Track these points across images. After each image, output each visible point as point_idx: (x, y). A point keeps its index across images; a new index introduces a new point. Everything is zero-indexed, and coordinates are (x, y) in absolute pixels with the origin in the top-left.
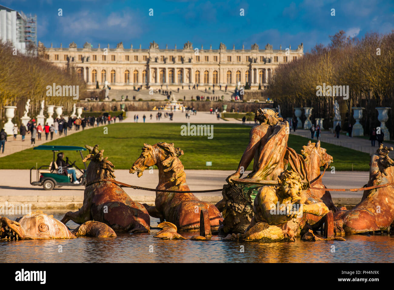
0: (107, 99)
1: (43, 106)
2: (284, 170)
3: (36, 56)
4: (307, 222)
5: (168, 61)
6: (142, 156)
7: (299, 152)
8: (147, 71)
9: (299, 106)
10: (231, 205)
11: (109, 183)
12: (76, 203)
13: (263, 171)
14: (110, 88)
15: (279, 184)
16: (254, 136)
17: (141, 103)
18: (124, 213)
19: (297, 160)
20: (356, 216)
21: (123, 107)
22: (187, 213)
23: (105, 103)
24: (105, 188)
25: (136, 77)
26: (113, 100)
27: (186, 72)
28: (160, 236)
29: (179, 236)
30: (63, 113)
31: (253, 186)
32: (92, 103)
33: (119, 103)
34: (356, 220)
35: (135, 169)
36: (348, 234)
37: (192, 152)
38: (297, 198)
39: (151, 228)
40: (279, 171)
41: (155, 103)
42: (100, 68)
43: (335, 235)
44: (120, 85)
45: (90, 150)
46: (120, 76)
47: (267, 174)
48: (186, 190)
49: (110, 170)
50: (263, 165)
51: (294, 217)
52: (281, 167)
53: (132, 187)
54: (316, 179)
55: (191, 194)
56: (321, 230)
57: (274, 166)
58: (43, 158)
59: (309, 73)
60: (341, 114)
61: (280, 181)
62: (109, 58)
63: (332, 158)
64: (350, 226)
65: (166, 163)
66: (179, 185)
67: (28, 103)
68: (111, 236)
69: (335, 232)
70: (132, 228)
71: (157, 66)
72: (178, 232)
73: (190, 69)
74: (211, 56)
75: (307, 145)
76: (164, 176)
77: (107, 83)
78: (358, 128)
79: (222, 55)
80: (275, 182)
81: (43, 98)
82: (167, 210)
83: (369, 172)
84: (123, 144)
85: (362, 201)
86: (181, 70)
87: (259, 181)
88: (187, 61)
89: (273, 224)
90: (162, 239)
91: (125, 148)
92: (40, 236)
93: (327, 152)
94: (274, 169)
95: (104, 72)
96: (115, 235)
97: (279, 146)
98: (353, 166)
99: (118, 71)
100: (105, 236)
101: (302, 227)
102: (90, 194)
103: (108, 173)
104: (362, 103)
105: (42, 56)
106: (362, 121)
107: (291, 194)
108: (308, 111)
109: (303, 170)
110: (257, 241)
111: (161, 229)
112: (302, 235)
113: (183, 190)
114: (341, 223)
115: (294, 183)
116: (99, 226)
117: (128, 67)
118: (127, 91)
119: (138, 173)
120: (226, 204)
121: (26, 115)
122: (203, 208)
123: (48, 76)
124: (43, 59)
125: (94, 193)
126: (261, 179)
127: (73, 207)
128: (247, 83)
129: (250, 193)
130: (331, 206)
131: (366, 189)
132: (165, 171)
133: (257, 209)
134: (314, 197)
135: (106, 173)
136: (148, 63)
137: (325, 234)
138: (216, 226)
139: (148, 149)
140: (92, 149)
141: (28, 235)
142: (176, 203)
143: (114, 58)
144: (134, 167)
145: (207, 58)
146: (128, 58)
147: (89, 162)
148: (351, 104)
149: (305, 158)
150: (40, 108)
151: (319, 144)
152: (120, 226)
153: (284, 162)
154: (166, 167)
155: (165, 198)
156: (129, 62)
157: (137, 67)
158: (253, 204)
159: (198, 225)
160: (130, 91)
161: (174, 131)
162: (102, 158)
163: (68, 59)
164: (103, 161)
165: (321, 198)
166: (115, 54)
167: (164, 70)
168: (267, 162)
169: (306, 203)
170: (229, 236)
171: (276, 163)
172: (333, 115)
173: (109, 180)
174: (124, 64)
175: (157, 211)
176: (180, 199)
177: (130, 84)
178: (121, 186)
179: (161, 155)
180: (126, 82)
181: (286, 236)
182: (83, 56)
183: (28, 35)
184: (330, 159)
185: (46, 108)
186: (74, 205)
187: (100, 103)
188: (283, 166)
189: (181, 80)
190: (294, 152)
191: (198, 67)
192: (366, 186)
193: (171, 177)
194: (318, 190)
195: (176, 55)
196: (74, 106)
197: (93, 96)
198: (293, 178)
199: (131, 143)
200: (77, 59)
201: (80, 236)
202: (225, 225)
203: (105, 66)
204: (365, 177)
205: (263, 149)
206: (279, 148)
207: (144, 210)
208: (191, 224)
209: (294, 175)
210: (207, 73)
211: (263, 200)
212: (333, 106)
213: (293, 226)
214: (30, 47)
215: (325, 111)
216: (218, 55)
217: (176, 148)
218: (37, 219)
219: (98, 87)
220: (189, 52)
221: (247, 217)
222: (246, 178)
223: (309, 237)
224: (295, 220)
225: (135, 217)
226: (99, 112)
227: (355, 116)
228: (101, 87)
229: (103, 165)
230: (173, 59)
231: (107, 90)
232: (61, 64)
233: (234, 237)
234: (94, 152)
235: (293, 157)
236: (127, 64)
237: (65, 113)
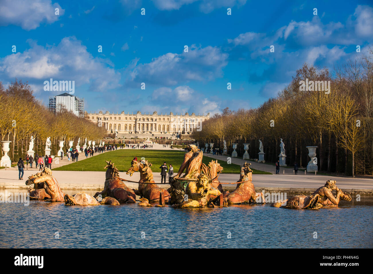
0: (116, 138)
1: (86, 141)
2: (200, 173)
3: (83, 117)
4: (210, 199)
5: (145, 120)
6: (132, 166)
7: (207, 165)
8: (135, 125)
9: (207, 142)
10: (174, 190)
11: (116, 179)
12: (101, 188)
13: (190, 174)
14: (118, 133)
15: (198, 181)
16: (186, 157)
17: (132, 140)
18: (123, 193)
19: (206, 169)
20: (233, 196)
21: (124, 142)
22: (153, 194)
23: (115, 140)
24: (115, 181)
25: (130, 128)
26: (119, 138)
27: (154, 125)
28: (141, 205)
29: (150, 205)
30: (95, 144)
31: (185, 181)
32: (109, 140)
33: (122, 140)
34: (233, 197)
35: (129, 172)
36: (229, 204)
37: (156, 164)
38: (206, 187)
39: (136, 201)
40: (198, 174)
41: (139, 140)
42: (113, 123)
43: (223, 205)
44: (122, 131)
45: (107, 163)
46: (123, 127)
47: (192, 176)
48: (153, 183)
49: (117, 173)
50: (190, 171)
51: (204, 196)
52: (198, 172)
53: (127, 181)
54: (215, 178)
55: (155, 185)
56: (217, 202)
57: (195, 172)
58: (86, 166)
59: (212, 126)
60: (227, 146)
61: (198, 179)
62: (117, 118)
63: (223, 168)
64: (230, 200)
65: (144, 170)
66: (150, 180)
67: (79, 139)
68: (117, 204)
69: (223, 203)
70: (127, 200)
71: (140, 123)
72: (149, 203)
73: (156, 124)
74: (166, 118)
75: (211, 162)
76: (143, 176)
77: (116, 130)
78: (235, 153)
79: (171, 118)
80: (196, 180)
81: (86, 137)
82: (144, 192)
83: (240, 174)
84: (123, 160)
85: (236, 189)
86: (152, 125)
87: (188, 179)
88: (155, 120)
89: (194, 200)
90: (141, 206)
91: (124, 161)
92: (84, 204)
93: (220, 165)
94: (195, 173)
95: (115, 125)
96: (119, 204)
97: (198, 163)
98: (232, 172)
99: (121, 125)
100: (114, 204)
101: (208, 201)
102: (107, 184)
103: (116, 174)
104: (237, 141)
105: (86, 117)
106: (236, 150)
107: (203, 185)
108: (212, 145)
109: (209, 174)
110: (186, 207)
111: (141, 201)
112: (208, 204)
113: (152, 183)
114: (226, 199)
115: (205, 180)
116: (111, 199)
117: (126, 123)
118: (126, 134)
119: (130, 174)
120: (172, 190)
121: (78, 145)
122: (161, 192)
123: (89, 126)
124: (87, 119)
125: (109, 184)
126: (189, 178)
127: (99, 189)
128: (183, 131)
129: (183, 185)
130: (222, 191)
131: (238, 183)
132: (143, 173)
133: (187, 192)
134: (214, 187)
135: (115, 174)
136: (136, 121)
137: (219, 204)
138: (167, 200)
139: (135, 163)
140: (108, 162)
141: (78, 203)
142: (148, 189)
143: (120, 118)
144: (129, 171)
145: (164, 119)
146: (126, 118)
147: (107, 168)
148: (232, 142)
149: (210, 168)
150: (85, 142)
151: (217, 161)
152: (121, 199)
153: (200, 170)
154: (144, 172)
155: (143, 187)
156: (127, 120)
157: (131, 123)
158: (185, 190)
159: (158, 200)
160: (127, 134)
161: (148, 154)
162: (113, 167)
163: (98, 119)
164: (114, 168)
165: (217, 187)
166: (121, 117)
167: (143, 124)
168: (192, 170)
169: (210, 190)
170: (173, 205)
171: (196, 171)
172: (223, 147)
173: (116, 178)
174: (124, 121)
175: (139, 192)
176: (150, 187)
177: (128, 131)
178: (122, 181)
179: (141, 166)
180: (125, 130)
181: (201, 205)
182: (105, 117)
183: (80, 107)
184: (222, 169)
185: (88, 142)
186: (100, 188)
187: (113, 140)
188: (199, 172)
189: (152, 129)
190: (205, 165)
191: (160, 123)
192: (238, 181)
193: (146, 176)
194: (216, 183)
195: (149, 117)
196: (101, 141)
197: (110, 136)
198: (204, 178)
199: (127, 159)
200: (102, 119)
201: (103, 204)
202: (171, 200)
203: (115, 122)
204: (238, 177)
205: (190, 164)
206: (198, 164)
207: (133, 192)
208: (155, 199)
209: (205, 176)
210: (164, 126)
211: (190, 188)
212: (223, 143)
213: (204, 200)
214: (81, 113)
215: (219, 145)
216: (169, 118)
217: (149, 163)
218: (83, 195)
219: (112, 132)
220: (156, 116)
221: (182, 196)
222: (182, 177)
223: (211, 206)
224: (205, 197)
225: (128, 196)
226: (112, 144)
227: (233, 147)
228: (114, 132)
229: (114, 170)
230: (148, 119)
231: (116, 133)
232: (95, 121)
233: (176, 205)
234: (109, 164)
235: (204, 168)
236: (126, 121)
237: (96, 144)
